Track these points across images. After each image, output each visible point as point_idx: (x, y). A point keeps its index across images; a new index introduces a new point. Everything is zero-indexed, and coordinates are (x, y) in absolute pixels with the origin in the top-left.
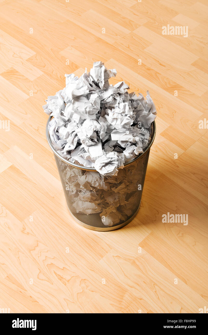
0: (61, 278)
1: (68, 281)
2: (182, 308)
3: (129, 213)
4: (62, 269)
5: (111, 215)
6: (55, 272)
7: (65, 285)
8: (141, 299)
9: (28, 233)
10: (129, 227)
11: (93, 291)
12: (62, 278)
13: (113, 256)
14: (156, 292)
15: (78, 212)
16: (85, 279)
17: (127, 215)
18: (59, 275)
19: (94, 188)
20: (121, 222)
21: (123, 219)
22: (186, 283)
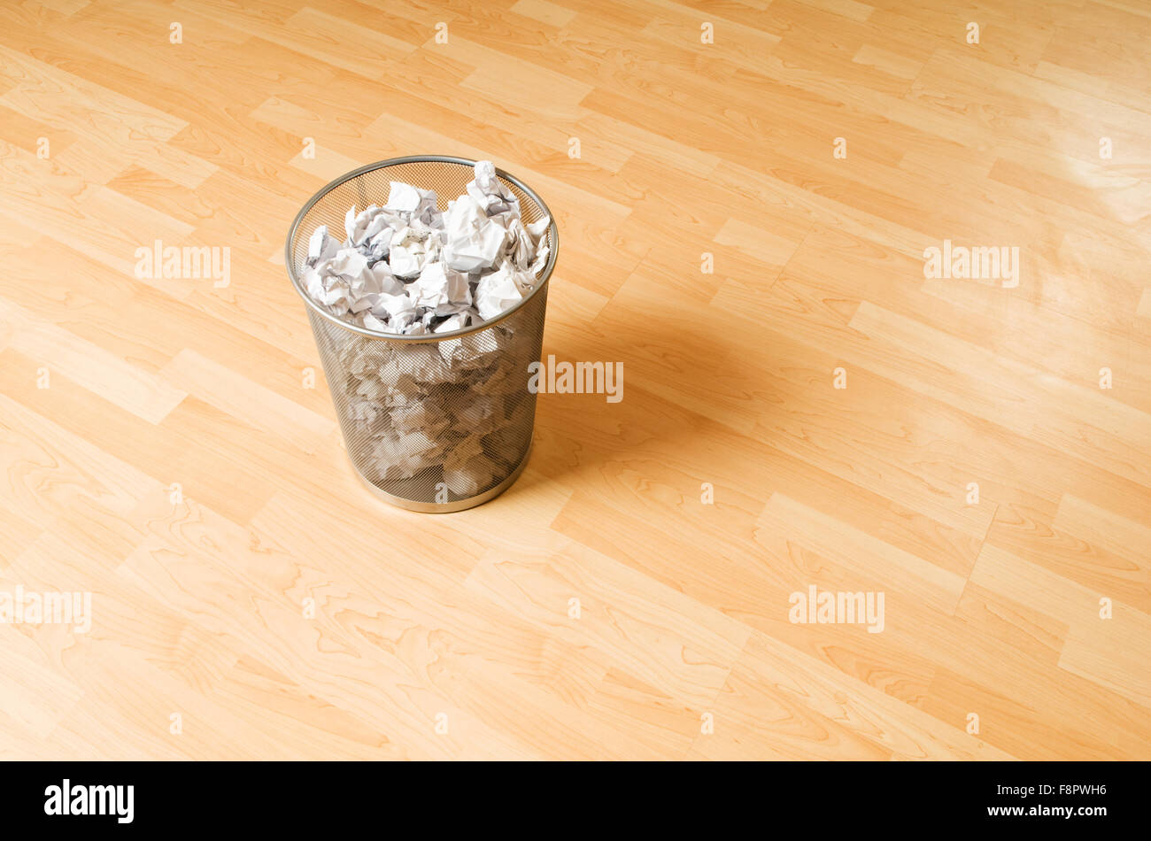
0: (377, 639)
1: (398, 642)
2: (684, 648)
3: (510, 455)
4: (377, 618)
5: (472, 465)
6: (358, 629)
7: (393, 652)
8: (584, 647)
9: (268, 550)
10: (517, 491)
11: (464, 654)
12: (381, 638)
13: (495, 564)
14: (615, 624)
15: (383, 476)
16: (437, 631)
17: (507, 462)
18: (370, 633)
19: (422, 385)
20: (496, 481)
21: (501, 472)
22: (681, 591)
